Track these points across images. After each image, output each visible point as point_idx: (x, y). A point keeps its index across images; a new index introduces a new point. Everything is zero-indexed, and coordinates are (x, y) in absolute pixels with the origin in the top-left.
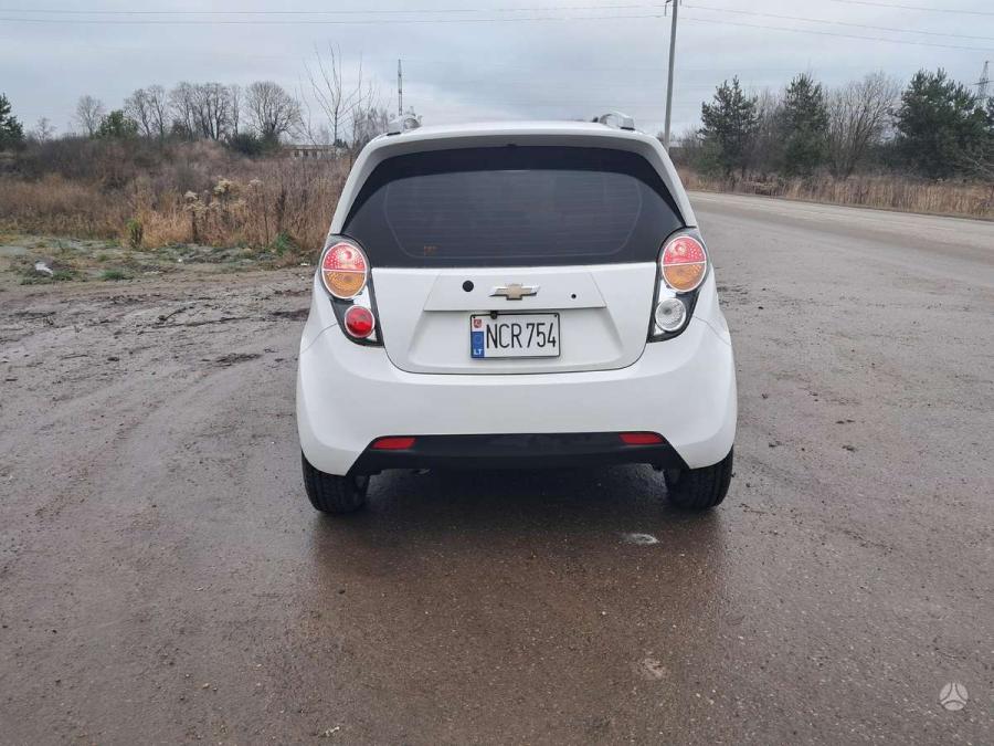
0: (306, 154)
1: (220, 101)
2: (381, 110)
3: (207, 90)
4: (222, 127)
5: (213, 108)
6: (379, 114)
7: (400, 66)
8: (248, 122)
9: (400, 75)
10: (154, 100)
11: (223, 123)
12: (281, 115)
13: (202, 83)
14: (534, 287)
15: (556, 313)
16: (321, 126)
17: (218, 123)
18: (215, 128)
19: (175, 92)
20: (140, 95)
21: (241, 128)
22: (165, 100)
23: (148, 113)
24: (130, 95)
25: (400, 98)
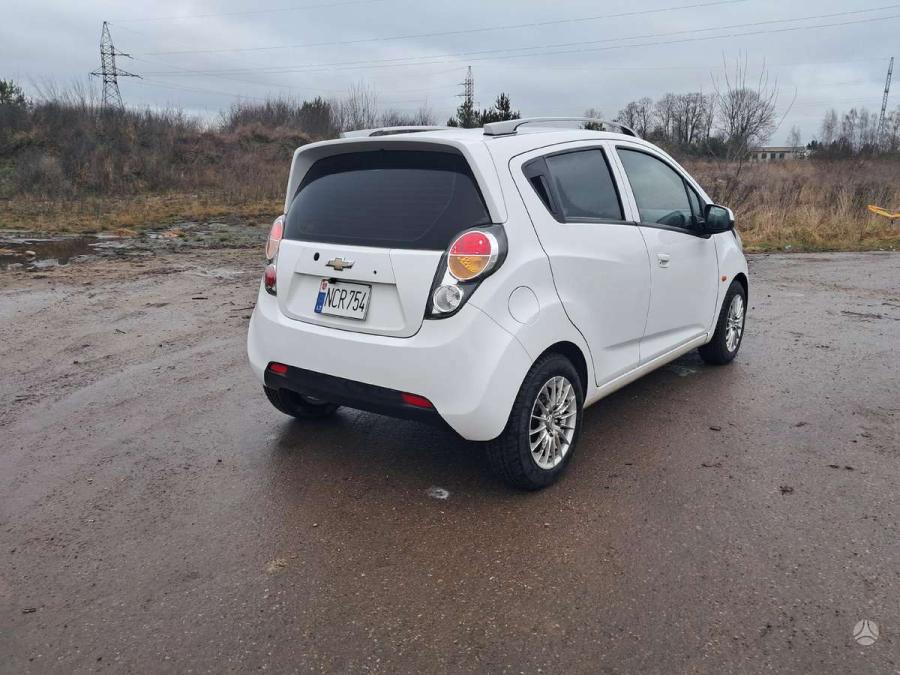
0: (773, 156)
1: (698, 110)
2: (863, 110)
3: (688, 100)
4: (696, 131)
5: (690, 115)
6: (859, 115)
7: (891, 64)
8: (719, 127)
9: (890, 74)
10: (643, 110)
11: (697, 128)
12: (753, 120)
13: (684, 93)
14: (350, 261)
15: (369, 285)
16: (793, 129)
17: (693, 128)
18: (689, 133)
19: (660, 103)
20: (632, 107)
21: (713, 133)
22: (651, 110)
23: (636, 122)
24: (624, 107)
25: (885, 99)
